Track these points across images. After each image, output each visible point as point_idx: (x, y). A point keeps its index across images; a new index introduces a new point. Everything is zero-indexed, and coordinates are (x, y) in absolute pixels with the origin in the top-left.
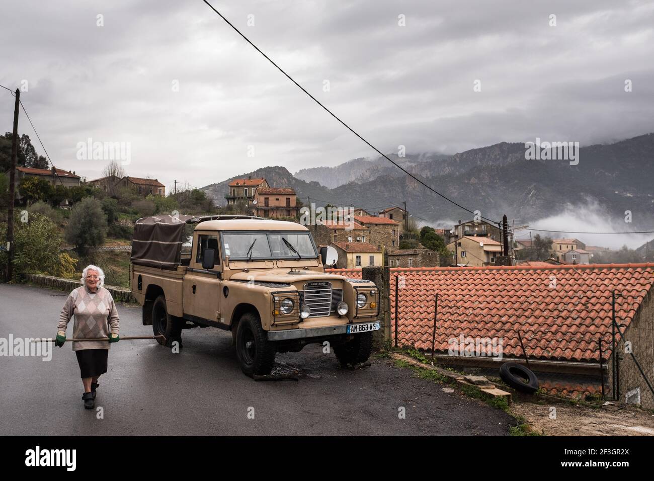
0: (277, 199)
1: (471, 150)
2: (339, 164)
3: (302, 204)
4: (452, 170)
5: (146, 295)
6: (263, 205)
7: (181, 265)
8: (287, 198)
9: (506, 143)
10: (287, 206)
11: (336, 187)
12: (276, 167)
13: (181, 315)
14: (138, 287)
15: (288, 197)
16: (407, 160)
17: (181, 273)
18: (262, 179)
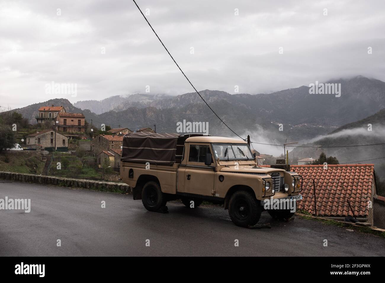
0: (72, 121)
1: (187, 93)
2: (103, 99)
3: (88, 124)
4: (175, 106)
5: (138, 181)
6: (63, 124)
7: (176, 163)
8: (78, 120)
9: (208, 90)
10: (78, 125)
11: (101, 114)
12: (62, 99)
13: (175, 193)
14: (129, 177)
15: (80, 119)
16: (147, 98)
17: (176, 168)
18: (61, 107)
